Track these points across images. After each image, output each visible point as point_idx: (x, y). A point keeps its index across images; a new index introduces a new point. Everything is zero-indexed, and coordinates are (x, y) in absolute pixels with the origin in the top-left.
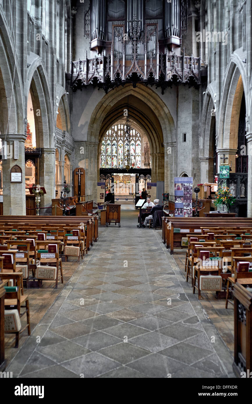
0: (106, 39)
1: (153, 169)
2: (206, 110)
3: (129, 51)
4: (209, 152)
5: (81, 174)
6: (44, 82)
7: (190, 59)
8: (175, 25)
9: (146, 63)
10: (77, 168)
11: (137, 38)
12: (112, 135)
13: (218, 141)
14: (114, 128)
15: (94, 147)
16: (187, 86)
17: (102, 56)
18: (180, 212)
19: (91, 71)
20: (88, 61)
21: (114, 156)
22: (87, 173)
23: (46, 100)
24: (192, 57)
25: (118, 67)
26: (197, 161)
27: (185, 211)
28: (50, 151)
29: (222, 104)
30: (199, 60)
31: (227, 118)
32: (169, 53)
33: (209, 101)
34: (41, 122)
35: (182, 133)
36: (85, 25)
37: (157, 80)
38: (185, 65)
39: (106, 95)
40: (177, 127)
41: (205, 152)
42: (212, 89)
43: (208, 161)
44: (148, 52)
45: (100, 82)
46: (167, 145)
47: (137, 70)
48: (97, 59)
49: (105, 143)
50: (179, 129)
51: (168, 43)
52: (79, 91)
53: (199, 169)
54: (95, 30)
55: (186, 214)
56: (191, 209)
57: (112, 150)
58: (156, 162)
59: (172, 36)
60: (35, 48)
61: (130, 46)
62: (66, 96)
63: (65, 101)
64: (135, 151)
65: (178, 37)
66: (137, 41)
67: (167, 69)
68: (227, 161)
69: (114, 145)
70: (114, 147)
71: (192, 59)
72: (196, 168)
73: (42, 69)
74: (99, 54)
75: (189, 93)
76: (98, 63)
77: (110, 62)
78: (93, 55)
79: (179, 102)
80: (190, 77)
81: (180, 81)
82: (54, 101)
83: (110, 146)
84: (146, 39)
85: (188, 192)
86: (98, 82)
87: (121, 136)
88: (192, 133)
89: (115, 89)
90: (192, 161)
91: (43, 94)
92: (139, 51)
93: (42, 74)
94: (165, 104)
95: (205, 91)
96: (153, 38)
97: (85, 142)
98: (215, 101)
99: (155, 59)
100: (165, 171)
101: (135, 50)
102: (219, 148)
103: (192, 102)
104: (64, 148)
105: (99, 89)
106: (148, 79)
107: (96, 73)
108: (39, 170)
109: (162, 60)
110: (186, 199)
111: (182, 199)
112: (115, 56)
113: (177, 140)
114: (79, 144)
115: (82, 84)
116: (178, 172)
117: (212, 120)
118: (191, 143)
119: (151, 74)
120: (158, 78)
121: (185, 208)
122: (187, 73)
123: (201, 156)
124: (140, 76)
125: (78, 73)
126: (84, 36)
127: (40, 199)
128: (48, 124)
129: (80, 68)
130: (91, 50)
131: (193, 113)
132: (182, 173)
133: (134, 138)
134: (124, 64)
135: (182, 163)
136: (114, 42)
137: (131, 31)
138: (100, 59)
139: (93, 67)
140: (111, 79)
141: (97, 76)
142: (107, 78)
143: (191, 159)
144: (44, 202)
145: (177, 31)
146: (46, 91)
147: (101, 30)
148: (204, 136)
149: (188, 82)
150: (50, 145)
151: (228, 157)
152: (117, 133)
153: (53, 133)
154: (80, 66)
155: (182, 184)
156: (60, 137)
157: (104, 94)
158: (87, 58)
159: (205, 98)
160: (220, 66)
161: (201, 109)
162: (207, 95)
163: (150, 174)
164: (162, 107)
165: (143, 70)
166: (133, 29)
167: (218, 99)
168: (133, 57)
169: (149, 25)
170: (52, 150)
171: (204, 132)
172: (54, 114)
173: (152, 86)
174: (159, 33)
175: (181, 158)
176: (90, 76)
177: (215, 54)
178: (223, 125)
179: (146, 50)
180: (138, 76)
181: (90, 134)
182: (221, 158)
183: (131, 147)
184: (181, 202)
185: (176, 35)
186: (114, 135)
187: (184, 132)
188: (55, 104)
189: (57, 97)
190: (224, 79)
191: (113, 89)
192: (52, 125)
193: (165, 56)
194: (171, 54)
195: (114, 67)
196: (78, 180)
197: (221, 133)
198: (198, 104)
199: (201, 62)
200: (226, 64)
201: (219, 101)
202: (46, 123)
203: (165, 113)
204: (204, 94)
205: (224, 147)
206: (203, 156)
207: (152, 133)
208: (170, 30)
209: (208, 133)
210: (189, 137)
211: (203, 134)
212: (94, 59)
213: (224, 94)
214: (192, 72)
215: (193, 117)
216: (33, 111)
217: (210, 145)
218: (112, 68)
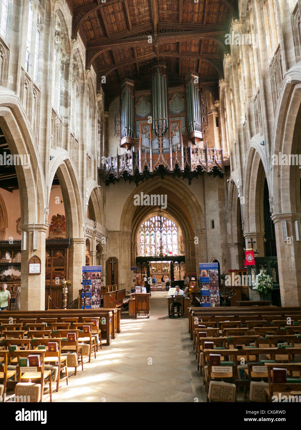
0: (135, 137)
1: (187, 256)
2: (231, 197)
3: (156, 146)
4: (238, 237)
5: (114, 263)
6: (73, 175)
7: (213, 151)
8: (197, 121)
9: (171, 156)
10: (110, 258)
11: (162, 134)
12: (150, 227)
13: (244, 225)
14: (152, 220)
15: (127, 237)
16: (212, 176)
17: (131, 152)
18: (206, 299)
19: (121, 165)
20: (119, 157)
21: (153, 245)
22: (120, 262)
23: (75, 192)
24: (214, 149)
25: (146, 161)
26: (226, 246)
27: (212, 298)
28: (79, 241)
29: (245, 188)
30: (221, 152)
31: (251, 203)
32: (193, 146)
33: (233, 188)
34: (71, 213)
35: (210, 220)
36: (116, 125)
37: (182, 171)
38: (208, 157)
39: (136, 187)
40: (205, 215)
41: (234, 237)
42: (235, 176)
43: (237, 246)
44: (173, 146)
45: (130, 175)
46: (197, 232)
47: (164, 163)
48: (127, 155)
49: (144, 234)
50: (207, 217)
51: (192, 137)
52: (111, 185)
53: (229, 255)
54: (124, 130)
55: (213, 302)
56: (218, 296)
57: (151, 240)
58: (189, 249)
59: (195, 131)
60: (63, 143)
61: (156, 141)
62: (98, 189)
63: (97, 194)
64: (171, 240)
65: (200, 132)
66: (162, 137)
67: (191, 161)
68: (255, 245)
69: (152, 235)
70: (152, 237)
71: (215, 151)
72: (226, 253)
73: (70, 163)
74: (128, 150)
75: (215, 181)
76: (127, 158)
77: (138, 157)
78: (123, 151)
79: (205, 191)
80: (214, 167)
81: (204, 171)
82: (84, 193)
83: (149, 236)
84: (170, 135)
85: (214, 279)
86: (128, 175)
87: (158, 227)
88: (220, 219)
89: (145, 182)
90: (222, 246)
91: (72, 186)
92: (165, 146)
93: (70, 168)
94: (192, 194)
95: (229, 179)
96: (178, 134)
97: (118, 232)
98: (238, 187)
99: (180, 152)
100: (196, 258)
101: (161, 145)
102: (246, 233)
103: (217, 190)
104: (96, 237)
105: (130, 183)
106: (174, 170)
107: (126, 167)
108: (69, 260)
109: (186, 153)
110: (212, 286)
111: (208, 286)
112: (143, 151)
113: (205, 226)
114: (112, 234)
115: (114, 178)
116: (209, 258)
117: (237, 206)
118: (219, 229)
119: (177, 166)
120: (183, 169)
121: (212, 295)
122: (210, 164)
123: (229, 242)
124: (166, 168)
125: (109, 168)
126: (115, 135)
127: (68, 290)
128: (77, 215)
129: (112, 164)
130: (121, 147)
131: (219, 200)
132: (213, 259)
133: (170, 228)
134: (151, 158)
135: (211, 249)
136: (141, 139)
137: (156, 128)
138: (130, 155)
139: (124, 162)
140: (140, 172)
141: (127, 170)
142: (136, 170)
143: (220, 245)
144: (72, 293)
145: (199, 126)
146: (75, 184)
147: (130, 129)
148: (232, 221)
149: (213, 171)
150: (79, 235)
151: (256, 241)
152: (154, 224)
153: (82, 223)
154: (112, 162)
155: (207, 271)
156: (91, 228)
157: (135, 186)
158: (117, 154)
159: (230, 185)
160: (241, 154)
161: (226, 197)
162: (231, 182)
163: (184, 261)
164: (190, 197)
165: (169, 162)
166: (158, 126)
167: (241, 185)
168: (159, 151)
169: (173, 122)
170: (82, 240)
171: (231, 218)
172: (83, 205)
173: (179, 178)
174: (183, 129)
175: (210, 244)
176: (120, 170)
177: (235, 144)
178: (248, 209)
179: (171, 144)
180: (165, 168)
181: (123, 224)
182: (249, 242)
183: (168, 236)
184: (207, 290)
185: (198, 130)
186: (152, 226)
187: (212, 218)
188: (84, 196)
189: (88, 189)
190: (245, 165)
191: (143, 182)
192: (82, 216)
193: (189, 149)
194: (195, 147)
195: (142, 161)
196: (112, 269)
197: (247, 217)
198: (224, 192)
199: (224, 153)
200: (246, 150)
201: (242, 186)
202: (75, 214)
203: (193, 201)
204: (228, 181)
205: (251, 231)
206: (232, 241)
207: (184, 222)
208: (193, 126)
209: (235, 219)
210: (217, 223)
211: (230, 220)
212: (124, 155)
213: (247, 179)
214: (216, 162)
215: (219, 204)
216: (63, 203)
217: (237, 231)
218: (140, 162)
